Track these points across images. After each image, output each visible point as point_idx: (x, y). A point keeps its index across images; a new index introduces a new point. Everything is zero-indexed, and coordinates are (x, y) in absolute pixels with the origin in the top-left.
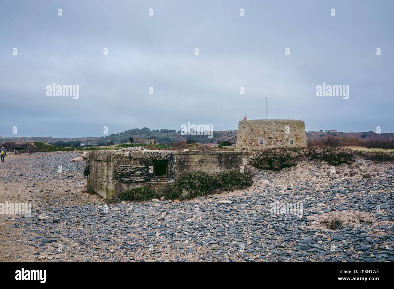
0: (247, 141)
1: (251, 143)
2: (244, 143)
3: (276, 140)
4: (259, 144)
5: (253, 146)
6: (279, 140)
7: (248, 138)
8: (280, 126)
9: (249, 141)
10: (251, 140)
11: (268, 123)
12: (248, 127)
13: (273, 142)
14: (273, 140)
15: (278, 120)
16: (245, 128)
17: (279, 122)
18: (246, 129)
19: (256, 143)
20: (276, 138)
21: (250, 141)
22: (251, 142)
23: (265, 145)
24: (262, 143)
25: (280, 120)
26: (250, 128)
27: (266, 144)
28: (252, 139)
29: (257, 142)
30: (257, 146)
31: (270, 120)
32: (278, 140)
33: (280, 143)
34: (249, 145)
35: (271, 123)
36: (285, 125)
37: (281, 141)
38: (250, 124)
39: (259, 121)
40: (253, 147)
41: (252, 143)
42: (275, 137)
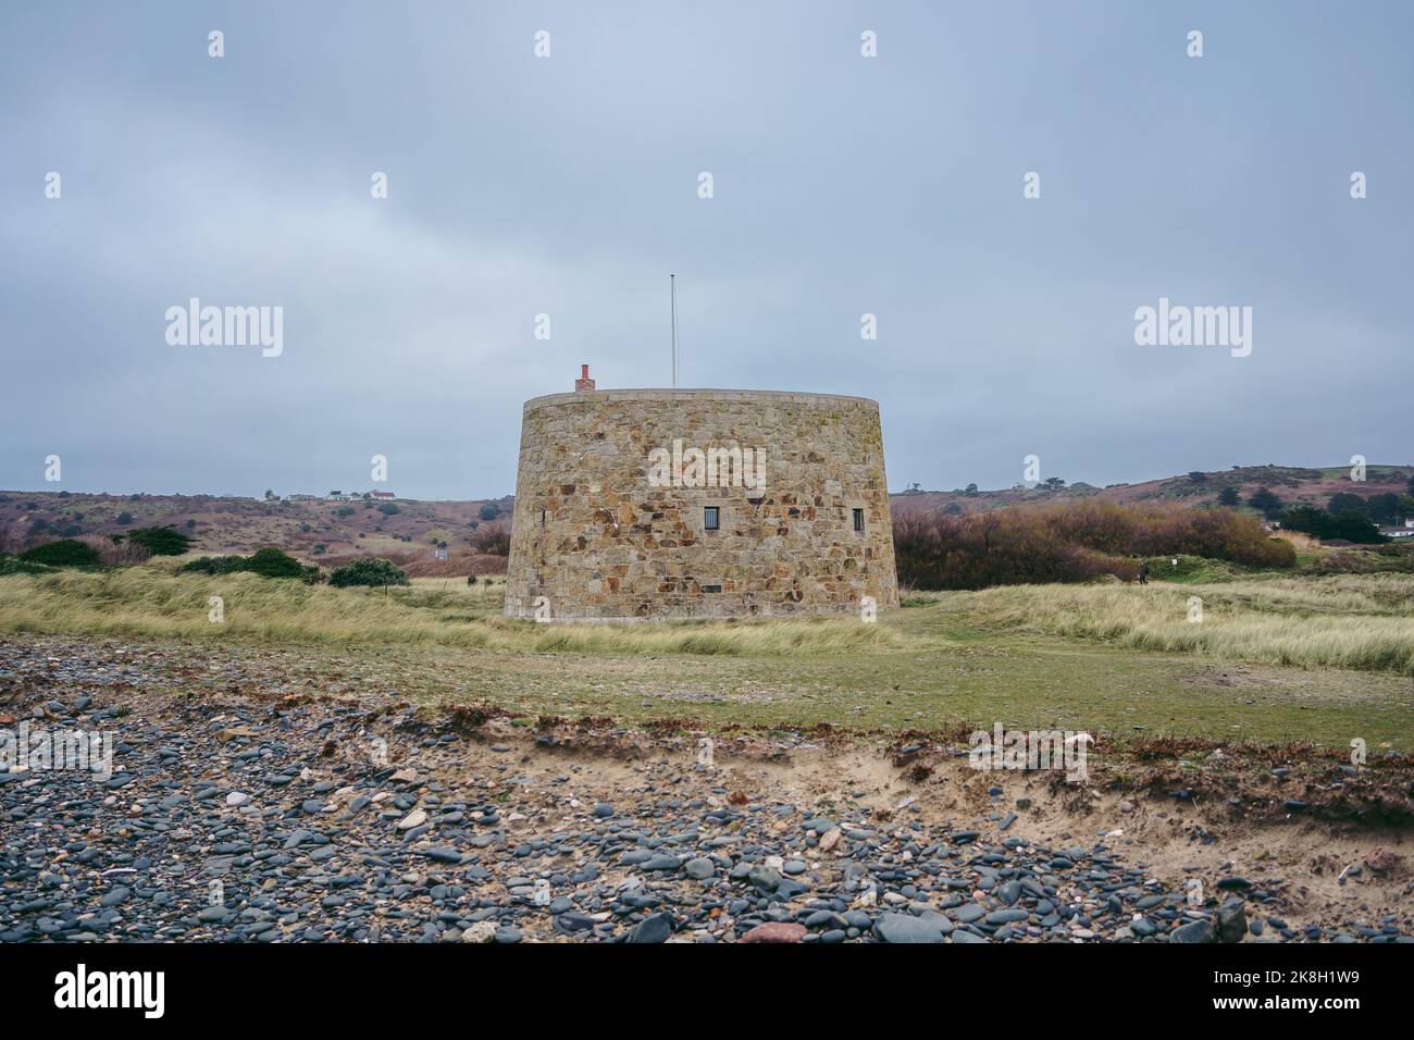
0: (621, 514)
1: (647, 529)
2: (600, 526)
3: (788, 507)
4: (696, 533)
5: (662, 543)
6: (801, 508)
7: (626, 498)
8: (804, 428)
9: (634, 518)
10: (646, 508)
11: (740, 413)
12: (625, 434)
13: (773, 521)
14: (772, 507)
15: (792, 395)
16: (601, 436)
17: (798, 408)
18: (610, 446)
19: (679, 526)
20: (785, 500)
21: (639, 513)
22: (645, 518)
23: (732, 538)
24: (713, 529)
25: (799, 394)
26: (635, 438)
27: (739, 534)
28: (656, 504)
29: (683, 518)
30: (687, 543)
31: (752, 393)
32: (798, 507)
33: (810, 525)
34: (639, 538)
35: (760, 411)
36: (824, 423)
37: (810, 513)
38: (640, 414)
39: (689, 397)
40: (661, 549)
41: (656, 525)
42: (783, 493)
